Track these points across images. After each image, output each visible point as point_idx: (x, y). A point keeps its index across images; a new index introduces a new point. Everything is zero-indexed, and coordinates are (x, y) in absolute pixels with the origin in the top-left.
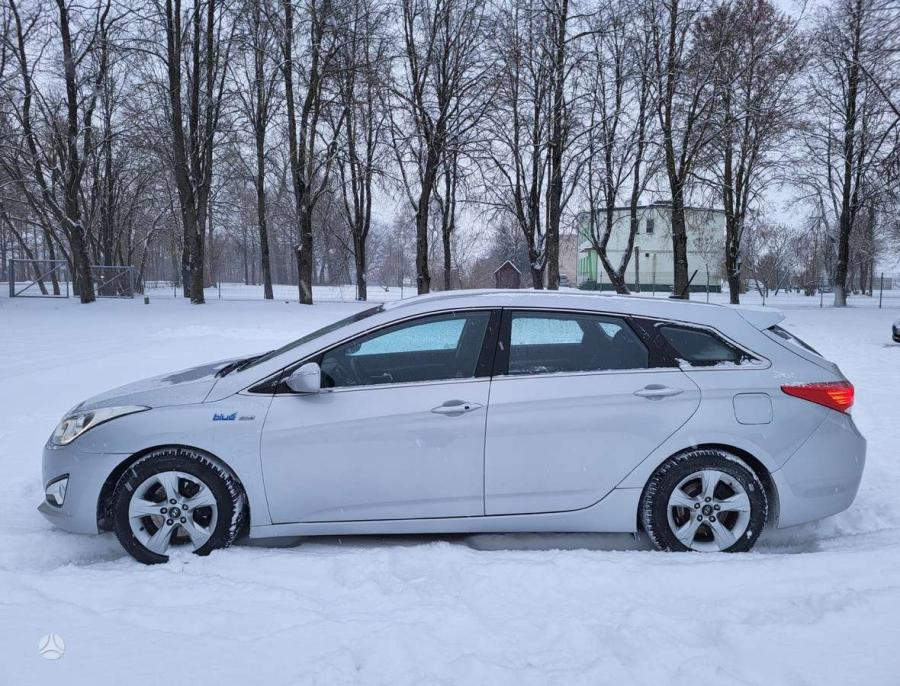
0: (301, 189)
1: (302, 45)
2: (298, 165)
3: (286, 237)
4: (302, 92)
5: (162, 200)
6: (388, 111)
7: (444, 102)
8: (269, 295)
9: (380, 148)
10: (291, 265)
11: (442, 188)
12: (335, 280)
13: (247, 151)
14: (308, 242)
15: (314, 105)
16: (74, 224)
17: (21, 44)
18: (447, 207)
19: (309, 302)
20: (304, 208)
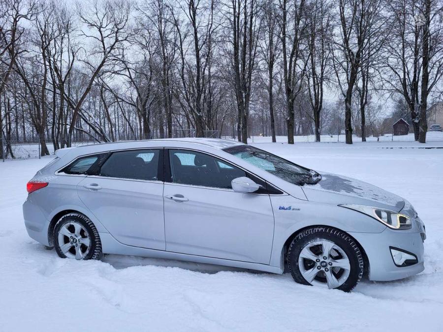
0: (289, 92)
1: (290, 27)
2: (288, 81)
3: (281, 113)
4: (290, 47)
5: (230, 101)
6: (331, 51)
7: (360, 42)
8: (274, 140)
9: (327, 68)
10: (284, 126)
11: (360, 84)
12: (305, 133)
13: (265, 76)
14: (292, 115)
15: (296, 53)
16: (199, 114)
17: (181, 45)
18: (363, 94)
19: (293, 143)
20: (290, 100)
